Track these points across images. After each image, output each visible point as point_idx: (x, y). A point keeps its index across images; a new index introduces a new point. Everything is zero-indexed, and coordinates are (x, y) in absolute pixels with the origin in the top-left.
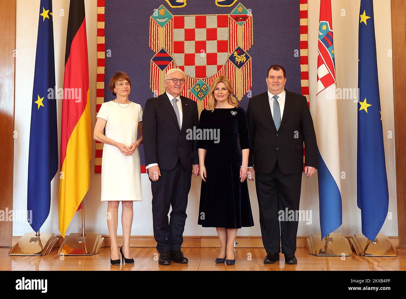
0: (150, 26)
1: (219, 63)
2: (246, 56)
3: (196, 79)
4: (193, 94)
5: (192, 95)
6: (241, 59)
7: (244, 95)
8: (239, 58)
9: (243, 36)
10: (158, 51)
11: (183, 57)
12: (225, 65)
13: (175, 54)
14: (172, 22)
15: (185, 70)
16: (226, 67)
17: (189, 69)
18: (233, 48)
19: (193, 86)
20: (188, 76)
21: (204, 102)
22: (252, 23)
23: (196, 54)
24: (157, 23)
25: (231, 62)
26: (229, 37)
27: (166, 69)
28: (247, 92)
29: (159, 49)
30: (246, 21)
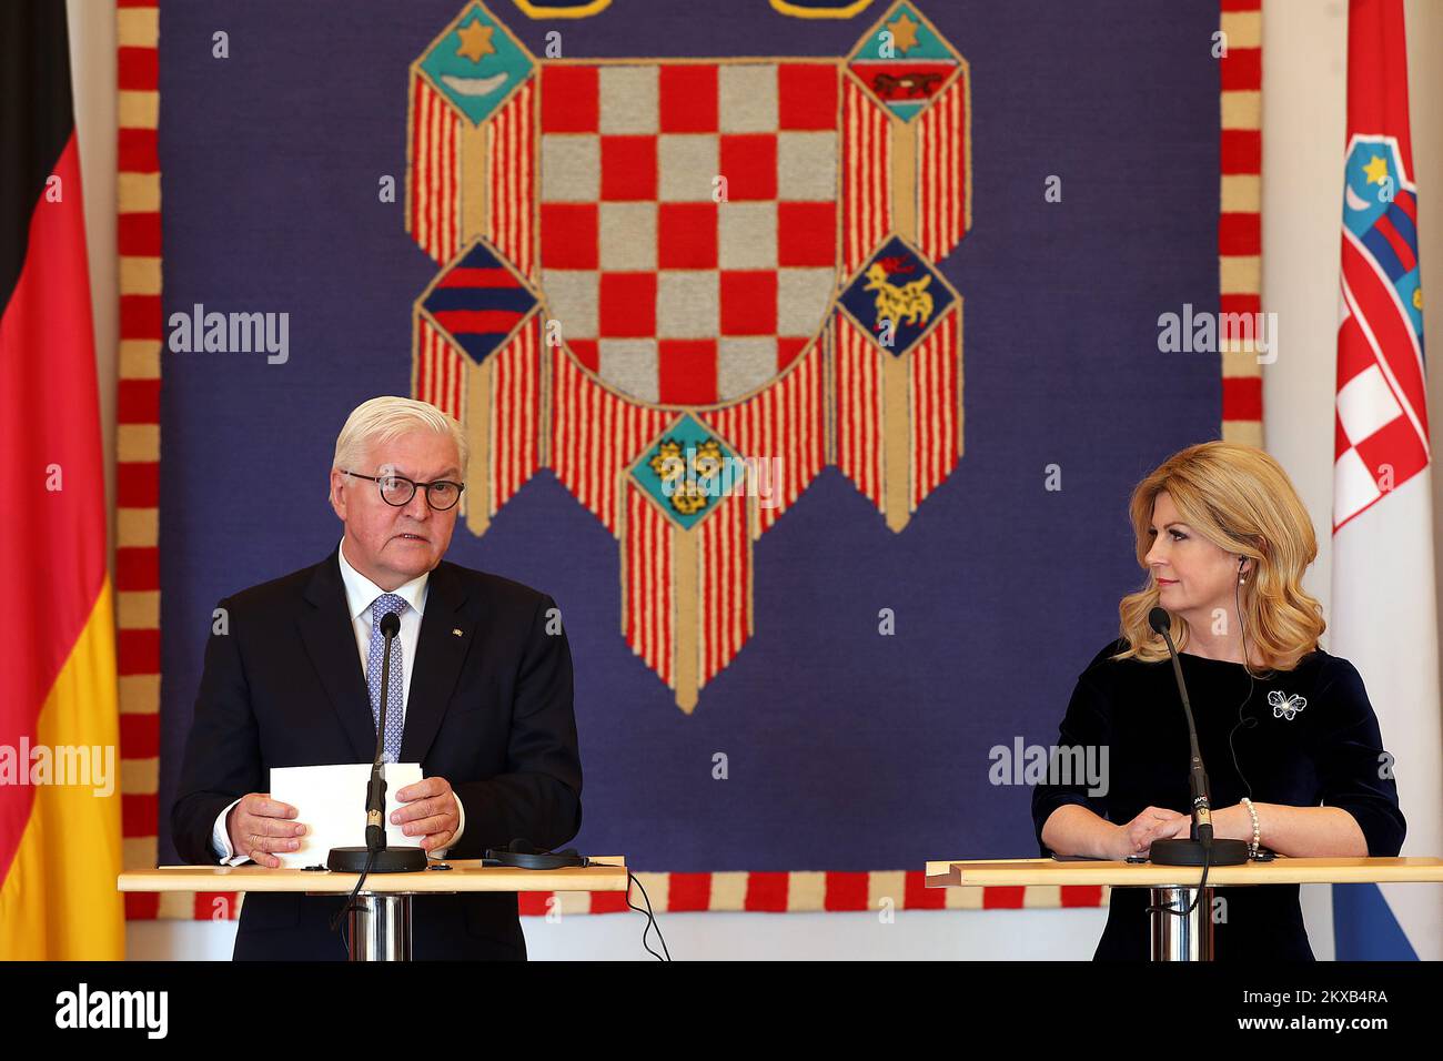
0: (411, 118)
1: (787, 326)
2: (936, 290)
3: (662, 415)
4: (646, 494)
5: (643, 501)
6: (908, 305)
7: (919, 501)
8: (897, 301)
9: (920, 179)
10: (453, 255)
11: (593, 293)
12: (822, 335)
13: (549, 274)
14: (531, 98)
15: (603, 361)
16: (825, 346)
17: (626, 354)
18: (864, 245)
19: (647, 449)
20: (618, 394)
21: (707, 537)
22: (968, 110)
23: (664, 277)
24: (445, 98)
25: (855, 322)
26: (840, 183)
27: (500, 357)
28: (936, 482)
29: (463, 246)
30: (934, 98)
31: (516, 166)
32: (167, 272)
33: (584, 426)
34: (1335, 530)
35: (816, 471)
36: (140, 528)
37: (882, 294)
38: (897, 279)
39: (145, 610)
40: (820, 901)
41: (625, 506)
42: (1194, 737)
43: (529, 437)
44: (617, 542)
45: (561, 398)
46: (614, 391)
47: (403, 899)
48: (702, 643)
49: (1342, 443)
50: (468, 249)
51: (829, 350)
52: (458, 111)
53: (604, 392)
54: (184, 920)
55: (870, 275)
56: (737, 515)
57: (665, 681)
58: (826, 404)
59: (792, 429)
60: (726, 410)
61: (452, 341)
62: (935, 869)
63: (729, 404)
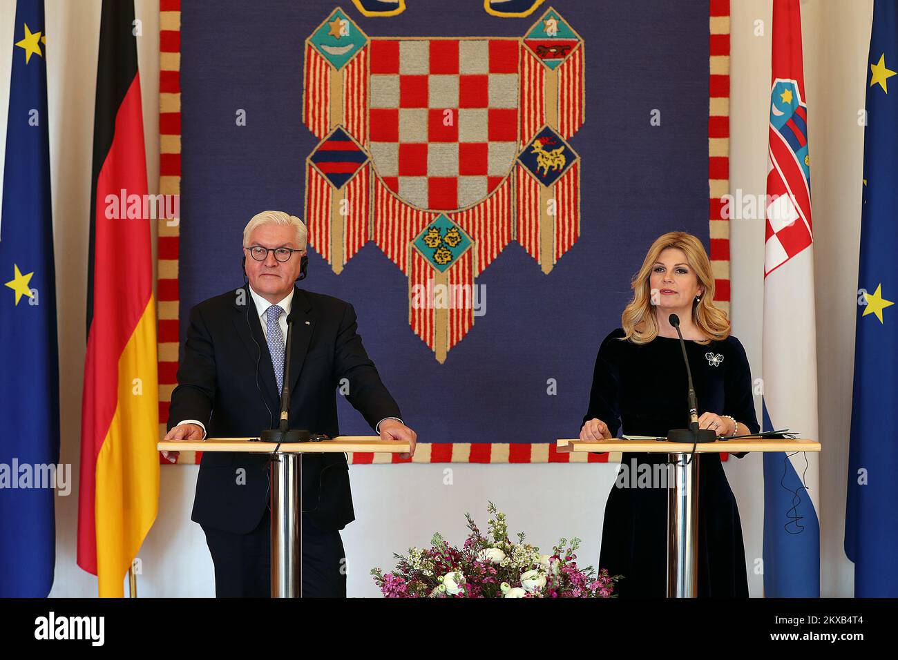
6: (553, 160)
7: (558, 259)
8: (547, 159)
9: (559, 97)
10: (326, 135)
11: (396, 153)
12: (510, 174)
13: (373, 144)
14: (365, 56)
15: (400, 188)
16: (511, 181)
17: (412, 184)
18: (532, 130)
19: (422, 232)
20: (408, 204)
21: (452, 276)
22: (583, 63)
23: (430, 145)
24: (324, 57)
25: (527, 169)
26: (519, 100)
27: (349, 186)
28: (566, 250)
29: (331, 130)
30: (566, 58)
31: (358, 90)
32: (184, 143)
33: (391, 220)
34: (766, 275)
35: (506, 244)
36: (170, 269)
37: (540, 155)
38: (548, 148)
39: (172, 310)
40: (507, 458)
41: (411, 260)
42: (690, 379)
43: (363, 225)
44: (407, 278)
45: (379, 206)
46: (406, 203)
47: (297, 456)
48: (449, 329)
49: (769, 232)
50: (334, 131)
51: (513, 183)
52: (329, 63)
53: (401, 203)
54: (191, 464)
55: (534, 145)
56: (467, 265)
57: (430, 348)
58: (512, 210)
59: (495, 223)
60: (462, 212)
61: (325, 177)
62: (562, 443)
63: (463, 210)
